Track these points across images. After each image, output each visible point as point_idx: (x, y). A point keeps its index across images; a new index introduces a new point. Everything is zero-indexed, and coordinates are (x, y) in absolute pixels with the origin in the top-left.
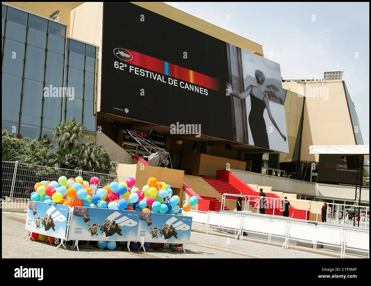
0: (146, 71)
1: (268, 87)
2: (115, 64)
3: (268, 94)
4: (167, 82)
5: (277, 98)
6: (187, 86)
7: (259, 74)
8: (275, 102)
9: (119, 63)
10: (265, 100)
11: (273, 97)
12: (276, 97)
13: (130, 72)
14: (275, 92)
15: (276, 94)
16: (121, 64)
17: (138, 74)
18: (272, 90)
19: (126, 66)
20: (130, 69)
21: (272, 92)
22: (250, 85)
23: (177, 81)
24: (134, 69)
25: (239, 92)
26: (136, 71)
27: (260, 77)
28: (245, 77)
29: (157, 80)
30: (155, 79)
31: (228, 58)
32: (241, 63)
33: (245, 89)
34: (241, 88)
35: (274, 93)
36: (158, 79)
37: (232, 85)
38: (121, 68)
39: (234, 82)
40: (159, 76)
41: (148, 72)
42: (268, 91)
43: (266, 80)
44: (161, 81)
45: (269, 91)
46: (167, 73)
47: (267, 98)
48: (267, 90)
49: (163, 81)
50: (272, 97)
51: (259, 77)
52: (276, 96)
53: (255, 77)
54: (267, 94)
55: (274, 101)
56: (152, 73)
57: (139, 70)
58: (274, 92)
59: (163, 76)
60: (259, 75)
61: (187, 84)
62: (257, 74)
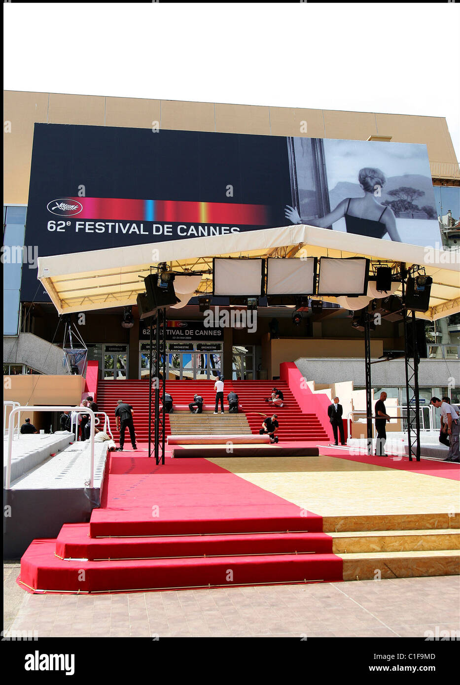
0: (107, 224)
1: (392, 193)
2: (49, 225)
3: (393, 206)
4: (151, 231)
5: (418, 209)
6: (192, 230)
7: (368, 174)
8: (413, 218)
9: (57, 223)
10: (386, 218)
11: (406, 209)
12: (415, 208)
13: (77, 231)
14: (412, 200)
15: (414, 203)
16: (59, 223)
17: (93, 231)
18: (404, 197)
19: (69, 223)
20: (77, 227)
21: (402, 201)
22: (345, 198)
23: (171, 226)
24: (84, 225)
25: (317, 216)
26: (87, 227)
27: (372, 178)
28: (331, 186)
29: (130, 232)
30: (124, 232)
31: (290, 163)
32: (323, 165)
33: (332, 208)
34: (321, 209)
35: (409, 202)
36: (132, 230)
37: (298, 209)
38: (60, 229)
39: (304, 201)
40: (134, 225)
41: (110, 224)
42: (393, 202)
43: (387, 181)
44: (138, 233)
45: (396, 199)
46: (150, 217)
47: (390, 214)
48: (391, 199)
49: (142, 233)
50: (403, 210)
51: (369, 180)
52: (417, 206)
53: (358, 183)
54: (389, 207)
55: (408, 217)
56: (121, 224)
57: (94, 225)
58: (409, 200)
59: (142, 225)
60: (370, 176)
61: (192, 227)
62: (363, 175)
